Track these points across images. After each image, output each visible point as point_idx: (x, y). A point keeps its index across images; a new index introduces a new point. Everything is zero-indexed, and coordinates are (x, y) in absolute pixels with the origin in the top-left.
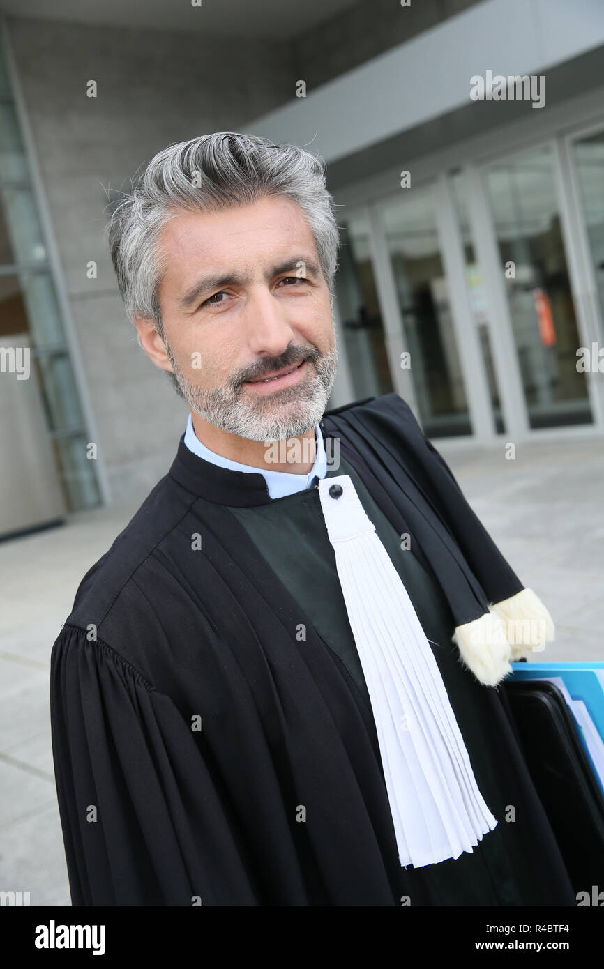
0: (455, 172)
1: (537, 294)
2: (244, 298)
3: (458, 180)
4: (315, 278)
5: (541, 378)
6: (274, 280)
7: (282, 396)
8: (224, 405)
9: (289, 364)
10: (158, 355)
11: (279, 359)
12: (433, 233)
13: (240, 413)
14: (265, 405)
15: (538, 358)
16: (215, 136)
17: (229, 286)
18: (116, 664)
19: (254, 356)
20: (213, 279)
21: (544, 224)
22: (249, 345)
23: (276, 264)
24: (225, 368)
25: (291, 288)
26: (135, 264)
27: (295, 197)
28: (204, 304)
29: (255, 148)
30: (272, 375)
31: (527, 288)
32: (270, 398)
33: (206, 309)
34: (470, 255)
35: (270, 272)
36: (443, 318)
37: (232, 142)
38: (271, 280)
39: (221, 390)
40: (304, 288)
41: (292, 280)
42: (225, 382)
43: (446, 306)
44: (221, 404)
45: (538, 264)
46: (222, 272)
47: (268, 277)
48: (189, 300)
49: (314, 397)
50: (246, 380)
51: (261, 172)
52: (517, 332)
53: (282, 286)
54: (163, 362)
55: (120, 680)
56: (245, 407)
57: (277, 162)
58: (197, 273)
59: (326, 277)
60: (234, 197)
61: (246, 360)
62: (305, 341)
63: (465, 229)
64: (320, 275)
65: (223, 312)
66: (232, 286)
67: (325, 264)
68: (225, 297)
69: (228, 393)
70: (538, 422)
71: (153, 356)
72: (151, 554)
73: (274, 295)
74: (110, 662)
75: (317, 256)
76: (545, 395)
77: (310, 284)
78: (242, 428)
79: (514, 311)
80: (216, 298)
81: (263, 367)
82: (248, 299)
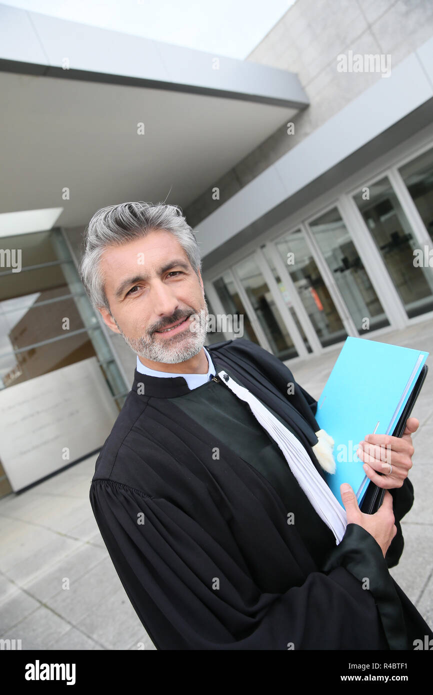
0: (263, 247)
1: (311, 289)
2: (149, 287)
3: (265, 250)
4: (187, 270)
5: (322, 325)
6: (163, 275)
7: (176, 338)
8: (147, 346)
9: (178, 320)
10: (113, 326)
11: (172, 317)
12: (260, 274)
13: (157, 349)
14: (169, 344)
15: (318, 317)
16: (120, 205)
17: (138, 283)
18: (127, 491)
19: (158, 317)
20: (129, 281)
21: (307, 262)
22: (154, 312)
23: (162, 266)
24: (143, 326)
25: (174, 278)
26: (89, 279)
27: (169, 230)
28: (128, 294)
29: (143, 208)
30: (169, 326)
31: (306, 288)
32: (171, 340)
33: (129, 296)
34: (278, 280)
35: (160, 271)
36: (273, 308)
37: (130, 207)
38: (161, 275)
39: (143, 339)
40: (181, 277)
41: (174, 274)
42: (144, 334)
43: (273, 303)
44: (146, 346)
45: (308, 277)
46: (133, 275)
47: (159, 274)
48: (119, 293)
49: (196, 335)
50: (155, 331)
51: (147, 220)
52: (306, 308)
53: (169, 278)
54: (115, 329)
55: (131, 499)
56: (159, 346)
57: (155, 213)
58: (121, 278)
59: (194, 269)
60: (135, 234)
61: (155, 320)
62: (187, 306)
63: (273, 270)
64: (190, 268)
65: (138, 297)
66: (140, 282)
67: (193, 264)
68: (139, 288)
69: (147, 339)
70: (325, 344)
71: (111, 326)
72: (131, 430)
73: (165, 283)
74: (123, 491)
75: (187, 259)
76: (325, 332)
77: (185, 274)
78: (159, 358)
79: (303, 300)
80: (134, 290)
81: (163, 322)
82: (151, 288)
